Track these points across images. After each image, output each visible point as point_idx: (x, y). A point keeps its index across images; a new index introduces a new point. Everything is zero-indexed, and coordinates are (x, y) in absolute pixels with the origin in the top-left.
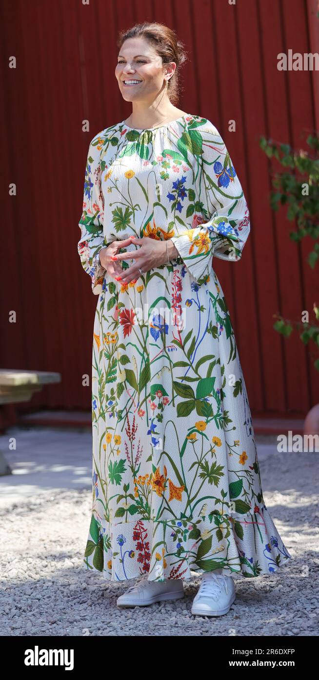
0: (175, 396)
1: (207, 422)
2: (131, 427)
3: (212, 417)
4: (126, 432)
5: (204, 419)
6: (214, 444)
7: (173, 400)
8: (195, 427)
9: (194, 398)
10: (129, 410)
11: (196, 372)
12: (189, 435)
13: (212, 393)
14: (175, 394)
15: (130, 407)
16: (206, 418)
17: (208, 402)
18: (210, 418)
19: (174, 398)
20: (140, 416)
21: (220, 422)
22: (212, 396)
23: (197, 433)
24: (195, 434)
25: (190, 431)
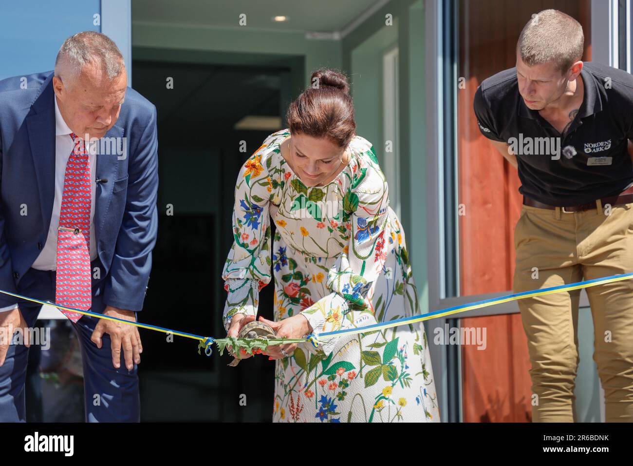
0: (363, 365)
1: (393, 385)
2: (296, 406)
3: (397, 379)
4: (289, 409)
5: (390, 383)
6: (400, 406)
7: (361, 371)
8: (382, 394)
9: (381, 364)
10: (293, 388)
11: (384, 337)
12: (376, 404)
13: (396, 355)
14: (364, 364)
15: (295, 385)
16: (392, 382)
17: (393, 364)
18: (395, 381)
19: (361, 368)
20: (308, 397)
21: (404, 380)
22: (396, 357)
23: (384, 400)
24: (382, 402)
25: (377, 399)
